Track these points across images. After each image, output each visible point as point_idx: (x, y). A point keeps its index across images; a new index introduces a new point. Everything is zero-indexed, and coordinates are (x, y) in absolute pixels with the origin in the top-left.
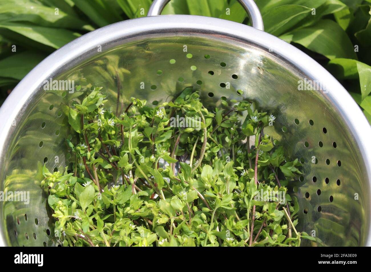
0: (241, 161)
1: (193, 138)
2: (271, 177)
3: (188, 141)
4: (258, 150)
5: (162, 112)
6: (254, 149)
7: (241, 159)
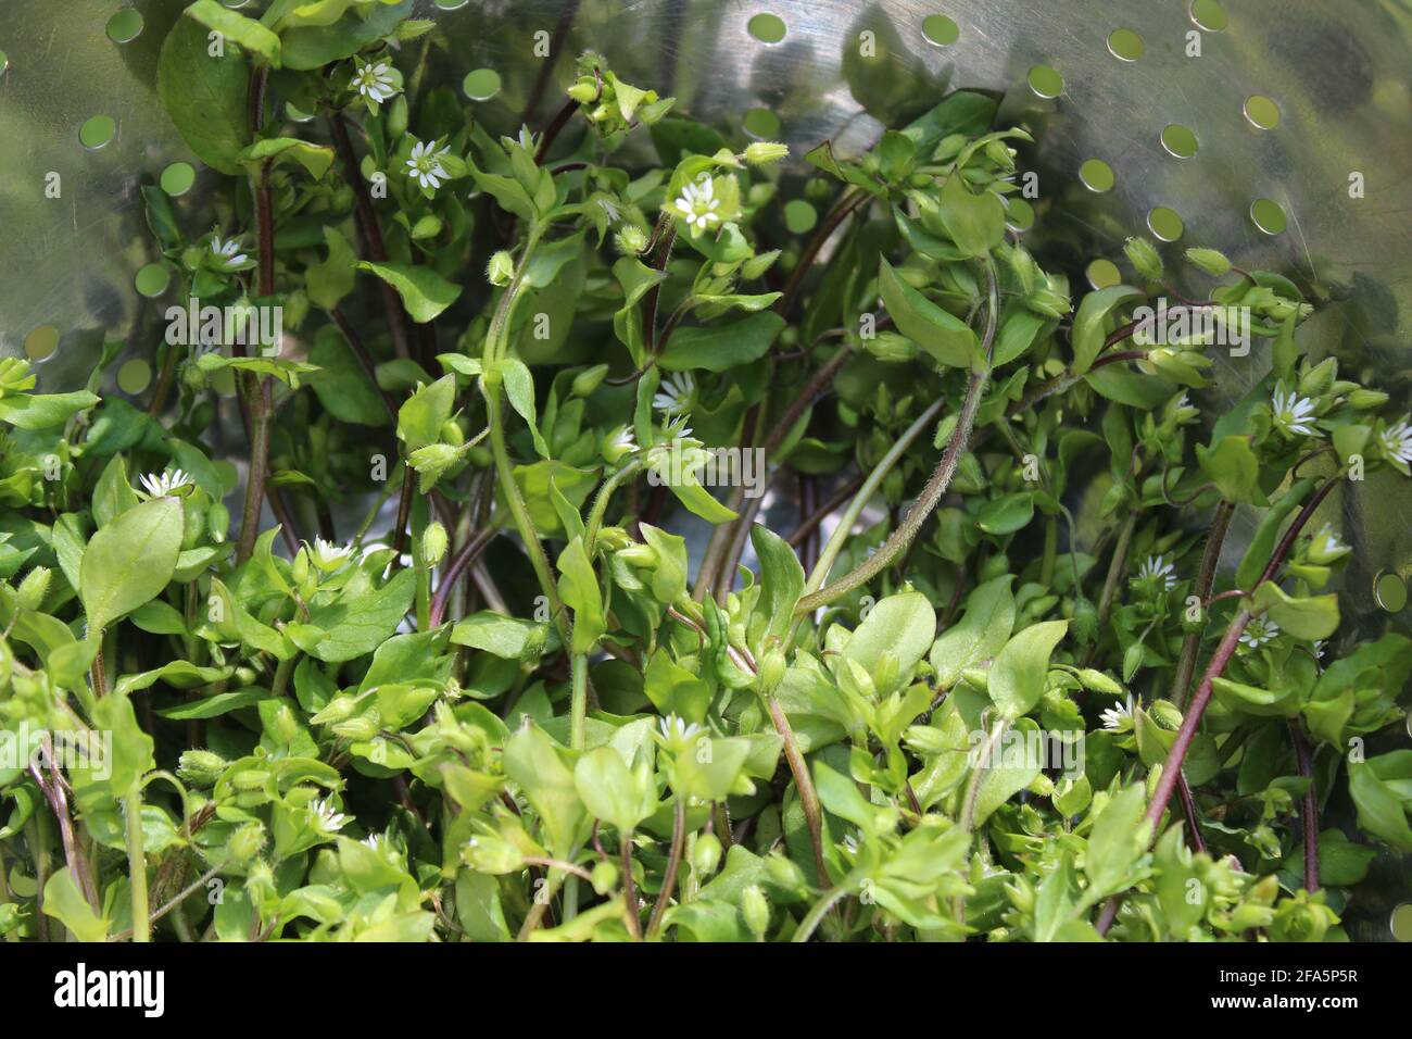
0: (1136, 633)
1: (910, 398)
2: (1277, 795)
3: (875, 404)
4: (1246, 612)
5: (712, 200)
6: (1227, 593)
7: (1140, 621)
